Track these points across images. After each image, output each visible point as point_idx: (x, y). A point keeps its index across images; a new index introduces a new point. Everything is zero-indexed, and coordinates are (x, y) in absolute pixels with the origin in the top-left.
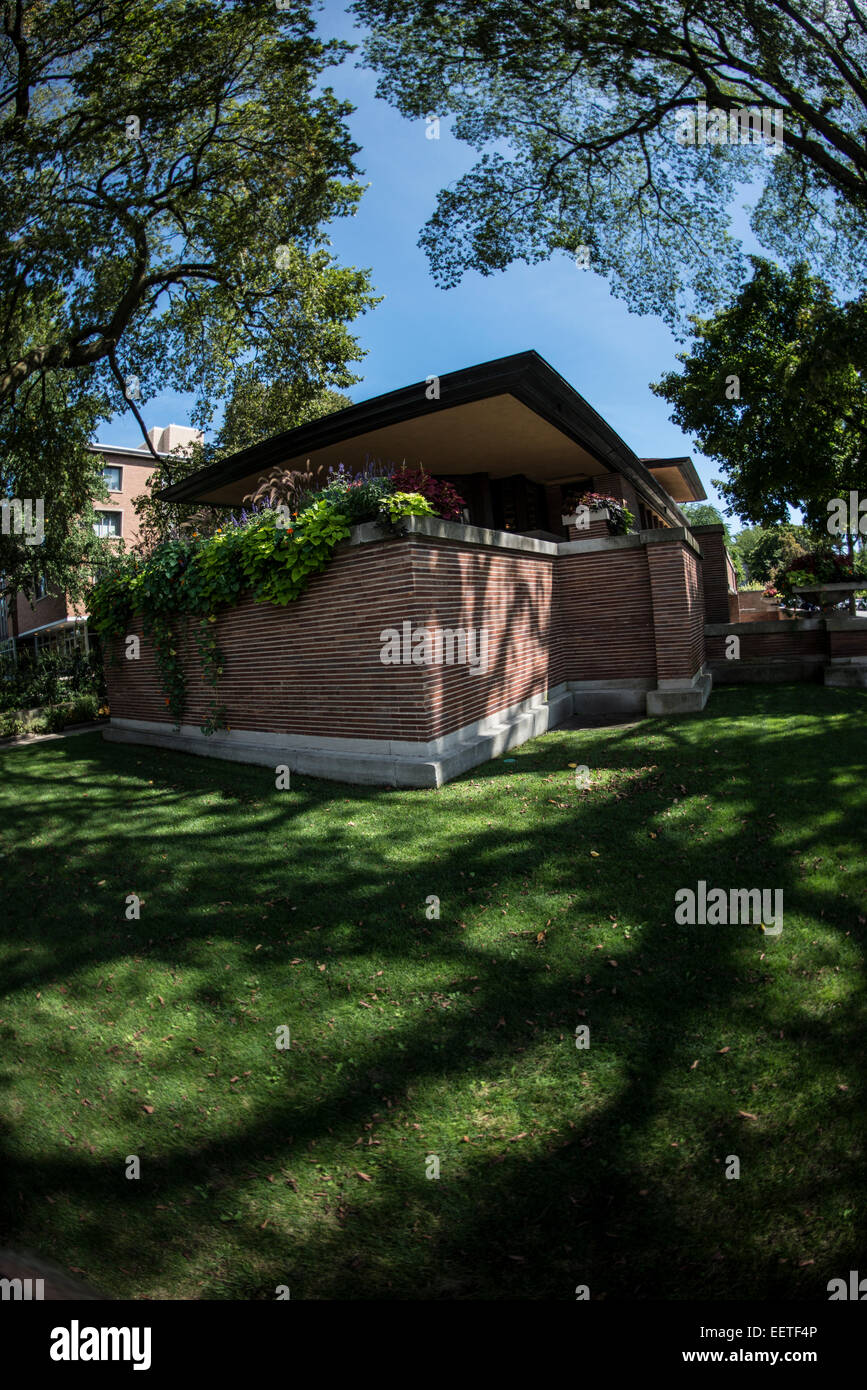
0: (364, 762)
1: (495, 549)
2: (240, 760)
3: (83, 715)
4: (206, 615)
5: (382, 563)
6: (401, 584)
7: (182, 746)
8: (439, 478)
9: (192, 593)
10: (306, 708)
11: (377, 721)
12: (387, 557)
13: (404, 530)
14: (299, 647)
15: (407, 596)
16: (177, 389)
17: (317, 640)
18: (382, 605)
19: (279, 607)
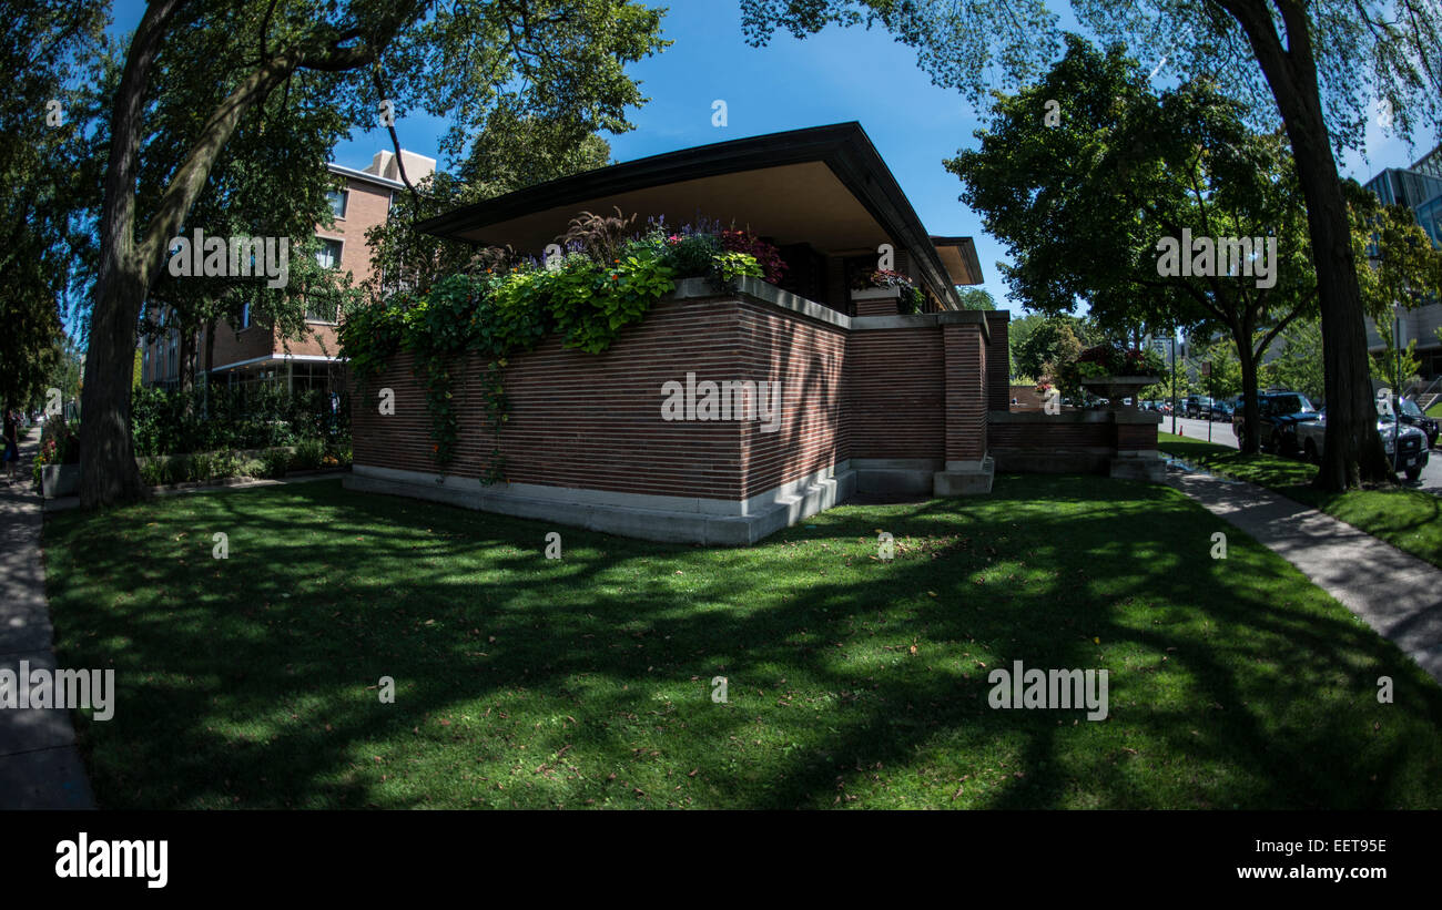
0: (671, 519)
1: (799, 316)
2: (521, 514)
3: (306, 463)
4: (496, 358)
5: (707, 320)
6: (726, 342)
7: (448, 498)
8: (766, 241)
9: (485, 333)
10: (606, 463)
11: (686, 478)
12: (713, 314)
13: (735, 288)
14: (604, 398)
15: (731, 354)
16: (430, 111)
17: (625, 392)
18: (703, 361)
19: (591, 355)
